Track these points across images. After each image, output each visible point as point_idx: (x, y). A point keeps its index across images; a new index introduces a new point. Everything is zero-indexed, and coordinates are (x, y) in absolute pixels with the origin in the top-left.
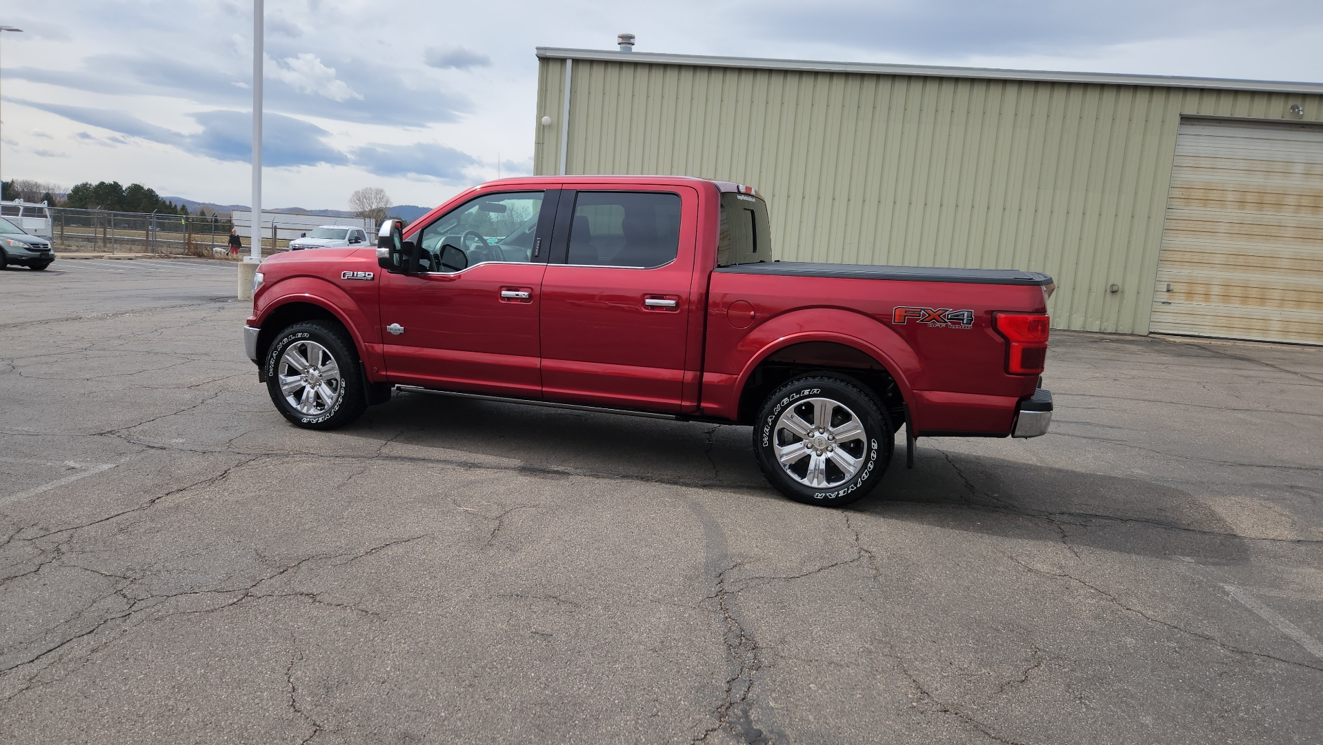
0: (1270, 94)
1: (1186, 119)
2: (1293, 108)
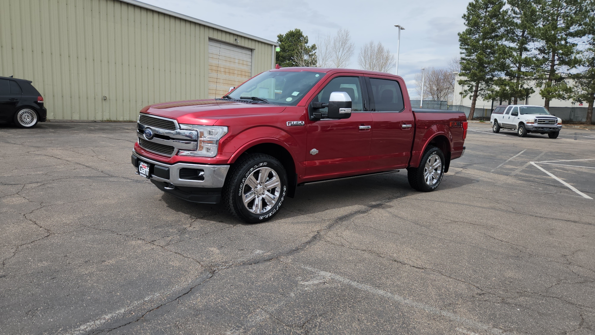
0: (230, 33)
1: (210, 39)
2: (236, 40)
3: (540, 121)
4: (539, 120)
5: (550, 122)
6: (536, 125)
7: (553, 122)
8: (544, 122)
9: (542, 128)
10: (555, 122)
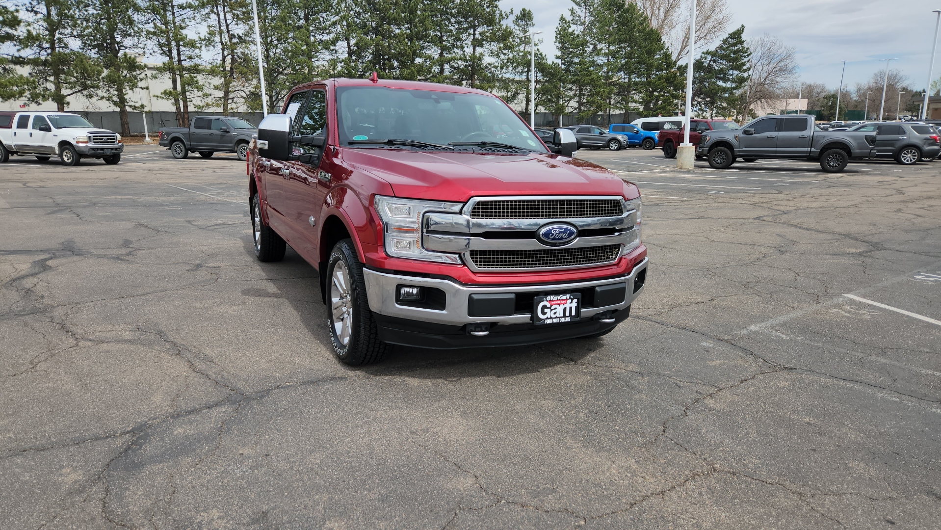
3: (96, 139)
4: (94, 136)
5: (108, 139)
6: (91, 145)
7: (112, 140)
8: (102, 139)
9: (102, 149)
10: (114, 139)
